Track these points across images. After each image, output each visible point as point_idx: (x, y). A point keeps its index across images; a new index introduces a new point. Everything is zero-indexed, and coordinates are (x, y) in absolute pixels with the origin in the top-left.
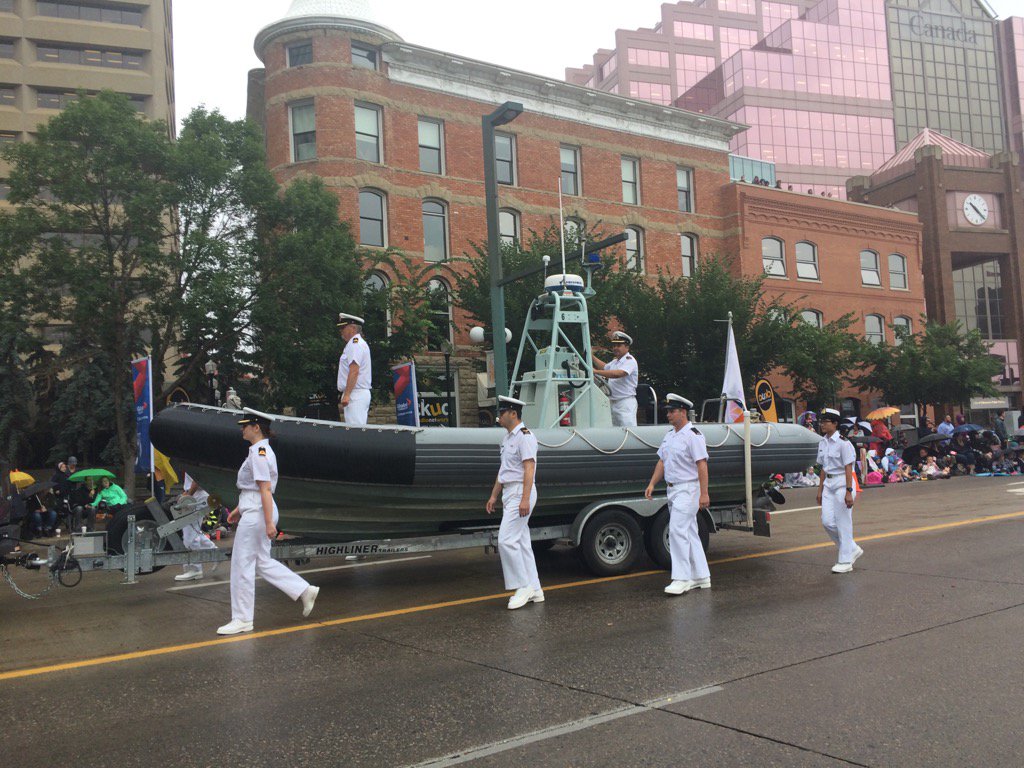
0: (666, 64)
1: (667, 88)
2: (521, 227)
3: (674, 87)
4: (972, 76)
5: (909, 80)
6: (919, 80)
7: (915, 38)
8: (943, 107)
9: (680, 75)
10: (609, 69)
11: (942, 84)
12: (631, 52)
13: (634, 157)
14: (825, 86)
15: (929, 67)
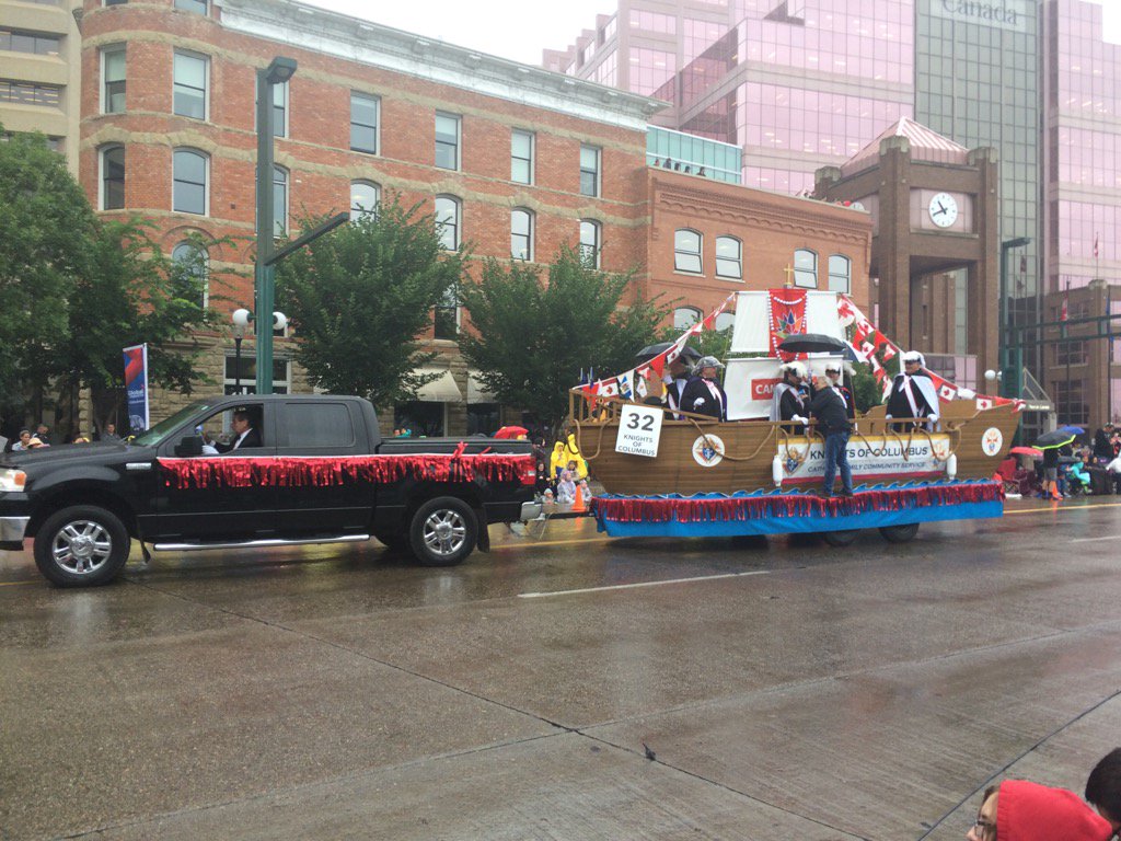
1: (672, 58)
3: (679, 55)
4: (1008, 61)
5: (936, 62)
6: (947, 63)
7: (947, 15)
8: (972, 93)
9: (687, 43)
11: (973, 68)
12: (634, 14)
14: (840, 63)
15: (960, 49)
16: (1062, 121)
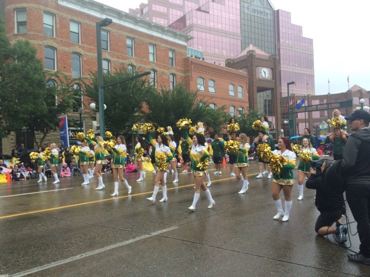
0: (166, 11)
1: (166, 21)
2: (111, 66)
3: (168, 20)
4: (266, 28)
5: (246, 27)
6: (249, 28)
7: (249, 13)
8: (257, 37)
9: (171, 16)
10: (145, 11)
11: (256, 29)
12: (153, 5)
13: (153, 44)
14: (220, 26)
15: (253, 23)
16: (281, 47)
